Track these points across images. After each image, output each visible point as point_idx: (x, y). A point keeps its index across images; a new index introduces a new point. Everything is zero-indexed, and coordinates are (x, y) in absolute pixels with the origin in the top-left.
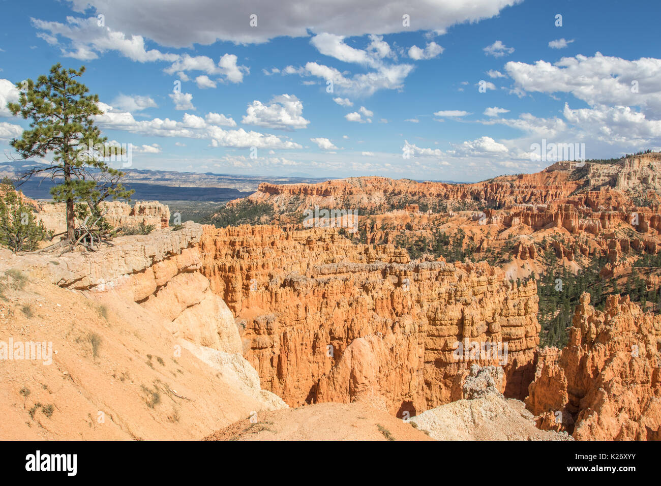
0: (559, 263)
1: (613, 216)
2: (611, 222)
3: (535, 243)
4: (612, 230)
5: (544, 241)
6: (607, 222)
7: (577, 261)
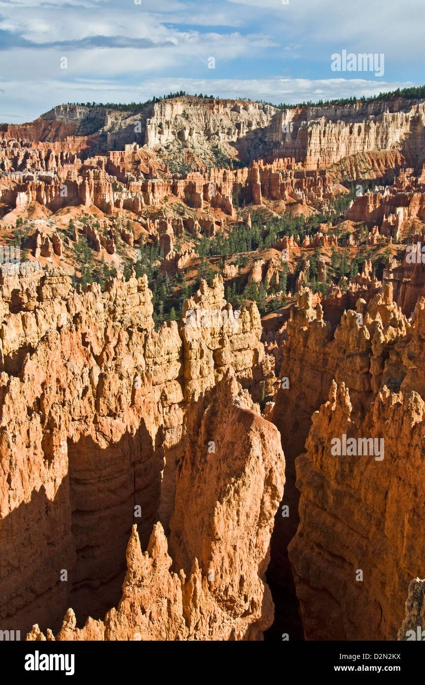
0: (97, 258)
1: (158, 186)
2: (156, 195)
3: (58, 230)
4: (158, 206)
5: (71, 227)
6: (151, 197)
7: (119, 253)
